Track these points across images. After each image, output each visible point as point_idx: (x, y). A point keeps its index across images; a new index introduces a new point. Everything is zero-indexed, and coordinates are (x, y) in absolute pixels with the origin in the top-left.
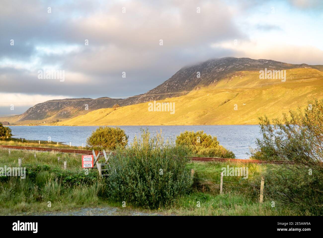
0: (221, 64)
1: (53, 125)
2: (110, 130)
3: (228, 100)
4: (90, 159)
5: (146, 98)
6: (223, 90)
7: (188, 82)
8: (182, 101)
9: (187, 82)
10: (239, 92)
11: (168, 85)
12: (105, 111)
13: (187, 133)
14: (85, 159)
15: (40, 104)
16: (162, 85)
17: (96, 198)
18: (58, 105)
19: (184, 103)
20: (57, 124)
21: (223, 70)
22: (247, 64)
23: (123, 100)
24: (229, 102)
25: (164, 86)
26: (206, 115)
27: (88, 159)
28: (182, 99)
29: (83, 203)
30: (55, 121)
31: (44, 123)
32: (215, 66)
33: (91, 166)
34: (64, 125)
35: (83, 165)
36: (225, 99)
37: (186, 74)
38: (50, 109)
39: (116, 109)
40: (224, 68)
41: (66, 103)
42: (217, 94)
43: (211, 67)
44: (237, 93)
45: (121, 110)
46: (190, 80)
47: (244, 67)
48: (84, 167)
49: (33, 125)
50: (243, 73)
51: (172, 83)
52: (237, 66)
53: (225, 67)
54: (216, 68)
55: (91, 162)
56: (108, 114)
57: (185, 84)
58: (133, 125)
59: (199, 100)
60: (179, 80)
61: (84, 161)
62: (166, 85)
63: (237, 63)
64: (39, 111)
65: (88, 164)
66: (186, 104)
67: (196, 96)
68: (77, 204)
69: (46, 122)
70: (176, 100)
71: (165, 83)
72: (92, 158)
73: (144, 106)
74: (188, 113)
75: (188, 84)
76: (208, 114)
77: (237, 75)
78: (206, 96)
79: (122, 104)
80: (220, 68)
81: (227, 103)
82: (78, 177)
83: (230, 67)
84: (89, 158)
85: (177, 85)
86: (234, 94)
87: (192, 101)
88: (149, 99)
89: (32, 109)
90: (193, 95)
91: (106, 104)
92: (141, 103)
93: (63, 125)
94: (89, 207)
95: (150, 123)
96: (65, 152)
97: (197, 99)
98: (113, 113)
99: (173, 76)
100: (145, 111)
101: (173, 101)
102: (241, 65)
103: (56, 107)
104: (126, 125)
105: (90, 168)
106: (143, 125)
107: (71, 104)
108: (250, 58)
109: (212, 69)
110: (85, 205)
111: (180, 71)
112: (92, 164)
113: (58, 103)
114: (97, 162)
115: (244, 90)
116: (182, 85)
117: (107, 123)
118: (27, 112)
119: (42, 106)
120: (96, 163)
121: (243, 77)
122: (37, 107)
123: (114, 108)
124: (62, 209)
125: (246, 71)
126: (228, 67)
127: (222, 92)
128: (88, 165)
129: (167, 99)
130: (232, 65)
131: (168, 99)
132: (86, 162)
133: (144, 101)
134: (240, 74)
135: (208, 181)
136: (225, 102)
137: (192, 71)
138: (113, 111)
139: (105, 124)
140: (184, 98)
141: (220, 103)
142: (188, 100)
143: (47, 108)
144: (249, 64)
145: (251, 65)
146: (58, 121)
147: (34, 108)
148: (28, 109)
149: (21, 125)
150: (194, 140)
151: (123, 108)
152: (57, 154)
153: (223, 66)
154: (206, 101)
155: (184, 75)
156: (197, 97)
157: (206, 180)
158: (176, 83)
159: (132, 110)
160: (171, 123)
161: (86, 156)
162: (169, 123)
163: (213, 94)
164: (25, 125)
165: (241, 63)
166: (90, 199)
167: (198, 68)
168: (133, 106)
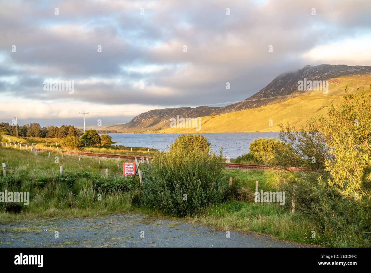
0: (316, 72)
1: (155, 132)
2: (191, 138)
3: (323, 107)
4: (131, 167)
5: (243, 106)
6: (318, 98)
7: (284, 90)
8: (277, 109)
9: (282, 90)
10: (334, 98)
11: (264, 94)
12: (203, 119)
13: (260, 140)
14: (126, 167)
15: (144, 113)
16: (258, 93)
17: (129, 205)
18: (160, 114)
19: (279, 110)
20: (159, 132)
21: (319, 77)
22: (343, 71)
23: (221, 109)
24: (324, 108)
25: (260, 94)
26: (300, 122)
27: (130, 167)
28: (277, 106)
29: (115, 210)
30: (158, 129)
31: (148, 131)
32: (310, 74)
33: (133, 173)
34: (166, 132)
35: (124, 173)
36: (320, 106)
37: (282, 82)
38: (153, 118)
39: (213, 117)
40: (319, 75)
41: (168, 113)
42: (312, 101)
43: (306, 75)
44: (332, 99)
45: (217, 118)
46: (285, 87)
47: (340, 74)
48: (126, 174)
49: (137, 133)
50: (339, 80)
51: (268, 91)
52: (332, 73)
53: (321, 74)
54: (311, 76)
55: (133, 169)
56: (206, 122)
57: (281, 92)
58: (229, 132)
59: (294, 107)
60: (274, 88)
61: (125, 168)
62: (262, 93)
63: (333, 70)
64: (143, 120)
65: (129, 171)
66: (281, 111)
67: (290, 103)
68: (109, 211)
69: (149, 130)
70: (271, 107)
71: (261, 92)
72: (133, 165)
73: (240, 114)
74: (283, 120)
75: (284, 92)
76: (303, 121)
77: (332, 82)
78: (300, 103)
79: (220, 112)
80: (316, 76)
81: (322, 109)
82: (114, 184)
83: (326, 74)
84: (130, 165)
85: (273, 93)
86: (329, 101)
87: (287, 108)
88: (246, 107)
89: (136, 118)
90: (288, 103)
91: (205, 112)
92: (238, 111)
93: (164, 133)
94: (120, 214)
95: (246, 130)
96: (130, 159)
97: (292, 106)
98: (211, 121)
99: (269, 84)
100: (241, 118)
101: (268, 108)
102: (337, 72)
103: (159, 116)
104: (223, 132)
105: (131, 175)
106: (239, 132)
107: (172, 113)
108: (346, 65)
109: (307, 77)
110: (116, 211)
111: (275, 79)
112: (133, 171)
113: (161, 113)
114: (139, 169)
115: (339, 96)
116: (277, 93)
117: (205, 130)
118: (133, 120)
119: (145, 115)
120: (137, 170)
121: (339, 84)
122: (141, 116)
123: (212, 116)
124: (90, 215)
125: (342, 78)
126: (324, 75)
127: (317, 99)
128: (130, 173)
129: (262, 106)
130: (327, 72)
131: (264, 107)
132: (127, 169)
133: (241, 109)
134: (336, 81)
135: (245, 189)
136: (320, 109)
137: (288, 79)
138: (210, 119)
139: (203, 132)
140: (278, 106)
141: (315, 110)
142: (283, 108)
143: (150, 117)
144: (345, 71)
145: (347, 71)
146: (160, 129)
147: (139, 117)
148: (133, 118)
149: (127, 133)
150: (266, 147)
151: (220, 116)
152: (121, 161)
153: (318, 73)
154: (301, 108)
155: (279, 83)
156: (292, 105)
157: (244, 189)
158: (272, 91)
159: (228, 117)
160: (266, 130)
161: (128, 164)
162: (264, 130)
163: (308, 101)
164: (131, 133)
165: (336, 70)
166: (123, 205)
167: (293, 76)
168: (229, 114)
